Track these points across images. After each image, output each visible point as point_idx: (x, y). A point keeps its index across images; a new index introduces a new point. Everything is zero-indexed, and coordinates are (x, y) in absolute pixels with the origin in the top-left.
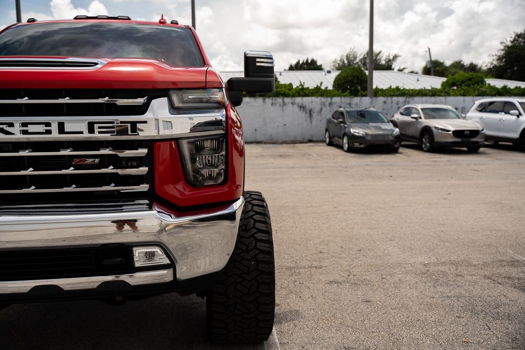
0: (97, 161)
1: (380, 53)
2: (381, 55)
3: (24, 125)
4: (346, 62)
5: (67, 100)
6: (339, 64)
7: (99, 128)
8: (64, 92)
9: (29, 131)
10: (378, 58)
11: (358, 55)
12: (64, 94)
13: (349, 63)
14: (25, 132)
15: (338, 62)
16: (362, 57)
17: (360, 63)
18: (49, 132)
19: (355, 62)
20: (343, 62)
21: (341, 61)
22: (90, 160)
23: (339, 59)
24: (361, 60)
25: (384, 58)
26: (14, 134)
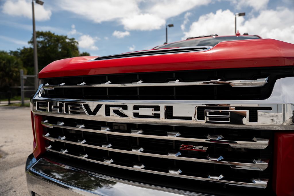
0: (205, 148)
3: (136, 108)
5: (177, 83)
7: (210, 113)
8: (174, 74)
9: (140, 114)
12: (174, 76)
14: (136, 115)
18: (157, 116)
22: (197, 148)
26: (127, 116)
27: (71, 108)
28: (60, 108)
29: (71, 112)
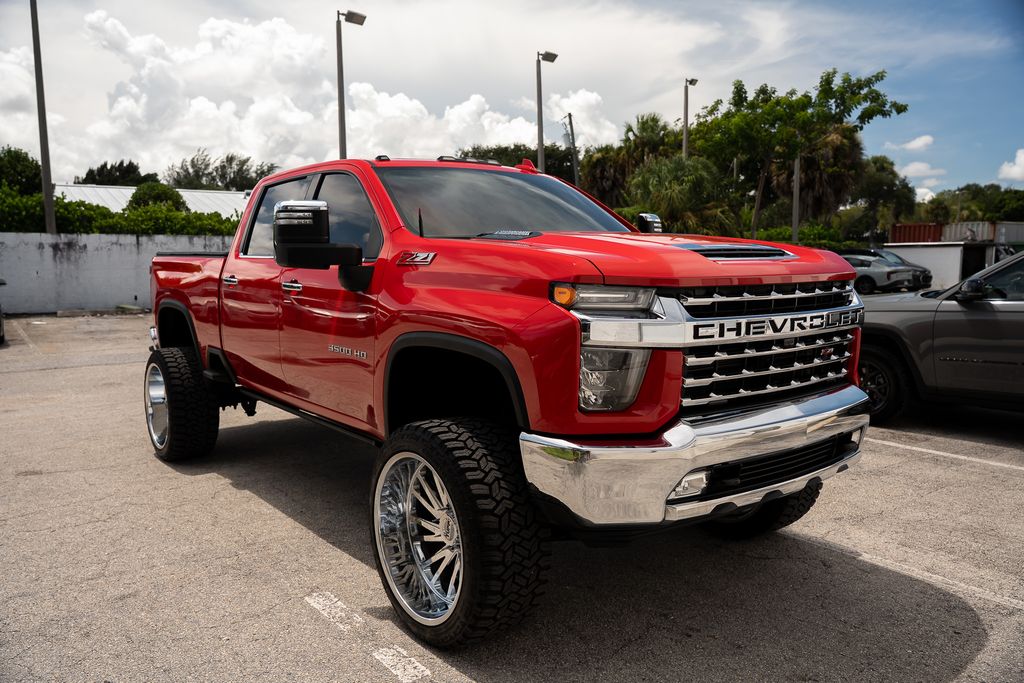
1: (248, 160)
2: (249, 163)
4: (191, 170)
6: (178, 173)
10: (245, 167)
11: (212, 161)
13: (197, 172)
14: (811, 326)
15: (178, 170)
16: (218, 164)
17: (215, 174)
19: (206, 172)
20: (187, 170)
21: (182, 167)
23: (178, 164)
24: (217, 169)
25: (254, 169)
27: (754, 328)
28: (738, 330)
29: (754, 333)
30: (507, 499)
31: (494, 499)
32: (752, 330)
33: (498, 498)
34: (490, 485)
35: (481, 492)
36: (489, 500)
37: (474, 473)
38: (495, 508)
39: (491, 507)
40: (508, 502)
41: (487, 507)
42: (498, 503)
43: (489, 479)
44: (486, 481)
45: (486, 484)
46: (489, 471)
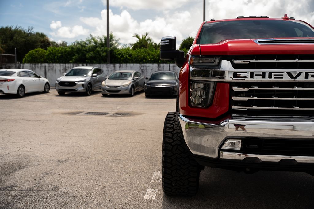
27: (275, 75)
28: (263, 75)
29: (275, 78)
30: (178, 140)
31: (173, 140)
32: (273, 76)
33: (175, 139)
34: (173, 134)
35: (169, 136)
36: (171, 139)
37: (169, 129)
38: (172, 142)
39: (170, 142)
40: (178, 142)
41: (169, 141)
42: (174, 141)
43: (174, 132)
44: (173, 132)
45: (172, 134)
46: (176, 130)
